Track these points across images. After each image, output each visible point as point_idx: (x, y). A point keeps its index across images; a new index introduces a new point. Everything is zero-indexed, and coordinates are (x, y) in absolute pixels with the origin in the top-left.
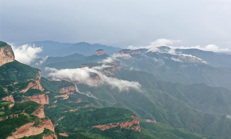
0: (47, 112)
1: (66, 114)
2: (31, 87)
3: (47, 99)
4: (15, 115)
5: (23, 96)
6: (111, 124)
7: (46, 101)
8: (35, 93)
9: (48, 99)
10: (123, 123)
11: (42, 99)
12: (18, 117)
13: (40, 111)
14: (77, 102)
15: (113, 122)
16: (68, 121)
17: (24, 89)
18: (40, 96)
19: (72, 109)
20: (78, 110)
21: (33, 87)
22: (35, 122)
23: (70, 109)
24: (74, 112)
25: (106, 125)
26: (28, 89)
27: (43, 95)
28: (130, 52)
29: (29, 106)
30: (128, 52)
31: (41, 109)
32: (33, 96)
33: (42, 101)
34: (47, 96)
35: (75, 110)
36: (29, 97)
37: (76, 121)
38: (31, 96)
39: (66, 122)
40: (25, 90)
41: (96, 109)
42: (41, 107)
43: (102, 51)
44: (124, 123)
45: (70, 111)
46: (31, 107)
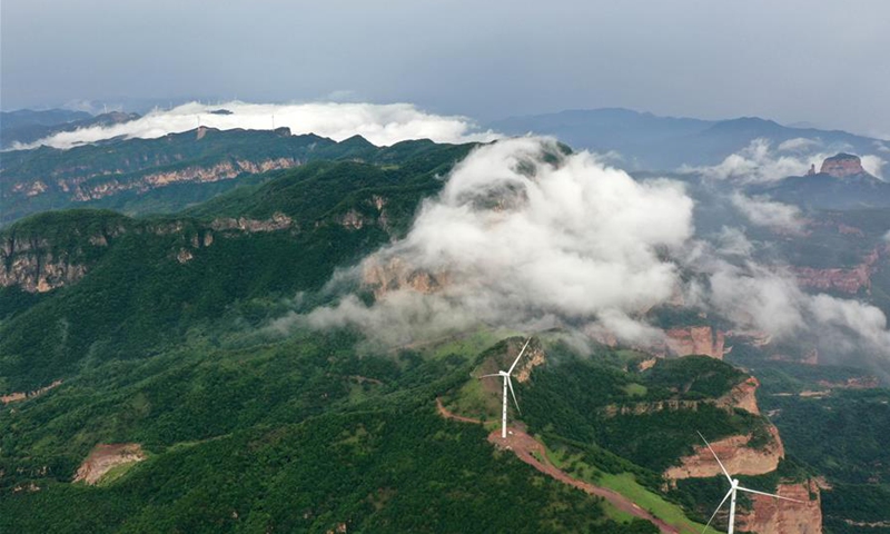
1: (788, 403)
3: (718, 343)
4: (687, 403)
7: (714, 351)
9: (720, 344)
11: (701, 341)
12: (695, 409)
13: (742, 393)
14: (806, 359)
16: (795, 427)
18: (695, 331)
19: (807, 389)
20: (831, 394)
22: (754, 435)
23: (800, 388)
24: (818, 401)
27: (704, 328)
29: (706, 372)
31: (748, 390)
33: (699, 346)
34: (720, 335)
35: (821, 393)
37: (828, 433)
39: (786, 431)
42: (748, 381)
43: (852, 161)
45: (802, 394)
46: (713, 377)
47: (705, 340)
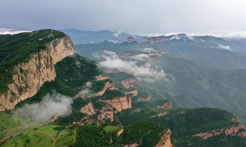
0: (132, 119)
1: (155, 119)
2: (108, 88)
5: (100, 100)
6: (214, 131)
7: (128, 105)
8: (116, 96)
9: (130, 102)
10: (227, 129)
11: (124, 102)
15: (216, 128)
17: (101, 91)
18: (121, 99)
19: (160, 113)
20: (167, 113)
21: (111, 87)
23: (157, 113)
24: (164, 116)
25: (208, 132)
26: (105, 90)
27: (125, 97)
28: (159, 39)
30: (157, 39)
32: (112, 100)
33: (123, 105)
34: (130, 99)
35: (164, 114)
36: (108, 101)
38: (110, 99)
40: (102, 93)
41: (187, 110)
43: (132, 38)
44: (229, 129)
45: (159, 115)
47: (125, 102)
